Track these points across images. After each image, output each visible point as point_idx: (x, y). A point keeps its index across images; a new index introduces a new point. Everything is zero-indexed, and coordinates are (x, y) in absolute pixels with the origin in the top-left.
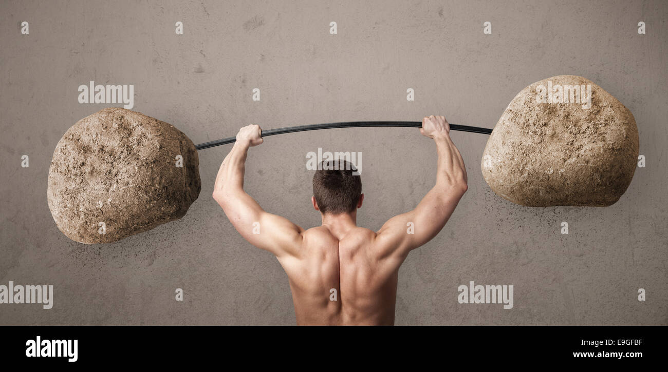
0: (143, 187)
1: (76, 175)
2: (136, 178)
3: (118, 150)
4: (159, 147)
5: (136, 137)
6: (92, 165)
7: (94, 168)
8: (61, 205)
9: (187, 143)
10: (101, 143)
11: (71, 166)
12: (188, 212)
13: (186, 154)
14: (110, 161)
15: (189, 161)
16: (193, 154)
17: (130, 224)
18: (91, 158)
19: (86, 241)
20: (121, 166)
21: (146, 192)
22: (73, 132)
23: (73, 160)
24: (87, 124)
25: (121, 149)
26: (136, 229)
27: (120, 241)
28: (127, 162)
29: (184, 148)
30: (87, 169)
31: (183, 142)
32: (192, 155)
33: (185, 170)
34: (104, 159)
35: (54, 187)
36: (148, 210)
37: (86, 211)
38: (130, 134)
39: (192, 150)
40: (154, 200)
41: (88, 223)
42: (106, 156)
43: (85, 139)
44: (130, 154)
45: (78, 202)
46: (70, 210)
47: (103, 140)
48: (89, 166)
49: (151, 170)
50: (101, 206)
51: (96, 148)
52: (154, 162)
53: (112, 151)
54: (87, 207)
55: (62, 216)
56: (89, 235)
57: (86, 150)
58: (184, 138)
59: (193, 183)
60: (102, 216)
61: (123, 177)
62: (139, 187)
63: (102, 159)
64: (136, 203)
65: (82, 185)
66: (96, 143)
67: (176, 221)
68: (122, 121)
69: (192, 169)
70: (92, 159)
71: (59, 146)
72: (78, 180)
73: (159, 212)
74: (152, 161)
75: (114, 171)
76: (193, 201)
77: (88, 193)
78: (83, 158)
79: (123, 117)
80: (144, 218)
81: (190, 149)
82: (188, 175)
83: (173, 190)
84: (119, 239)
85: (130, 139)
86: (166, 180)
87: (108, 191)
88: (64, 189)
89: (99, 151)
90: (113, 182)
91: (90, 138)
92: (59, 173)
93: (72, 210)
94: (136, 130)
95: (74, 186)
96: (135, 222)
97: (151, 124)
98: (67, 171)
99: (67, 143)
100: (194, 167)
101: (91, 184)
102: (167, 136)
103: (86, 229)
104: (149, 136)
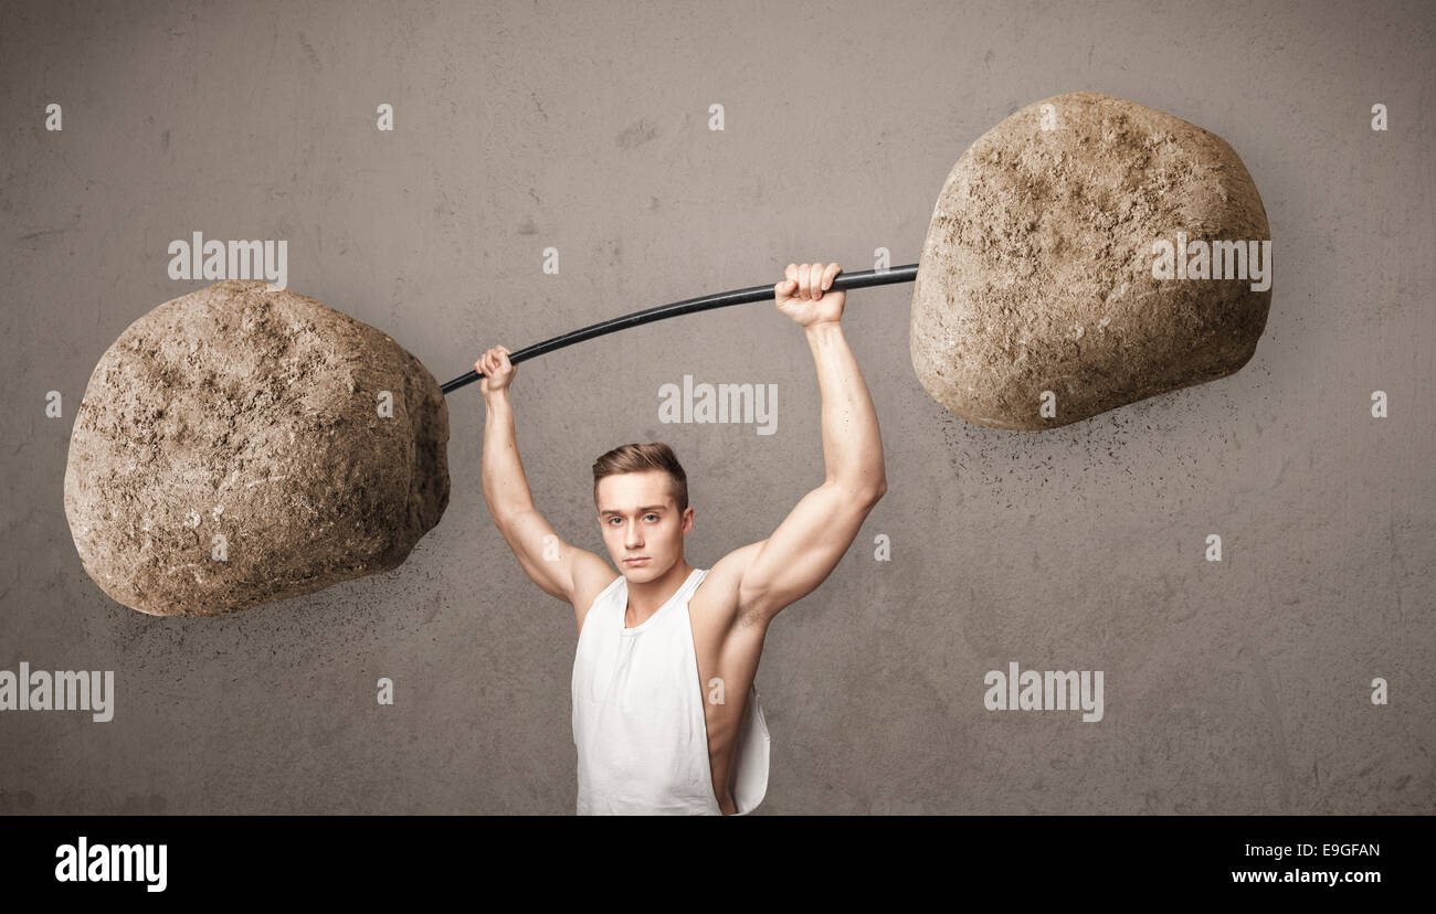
0: (305, 483)
1: (140, 441)
2: (289, 460)
3: (250, 387)
4: (351, 389)
5: (296, 359)
6: (181, 420)
7: (186, 427)
8: (97, 512)
9: (422, 383)
10: (208, 367)
11: (129, 418)
12: (412, 557)
13: (419, 411)
14: (229, 412)
15: (425, 429)
16: (435, 412)
17: (265, 575)
18: (180, 400)
19: (152, 608)
20: (253, 427)
21: (312, 498)
22: (140, 333)
23: (135, 402)
24: (178, 315)
25: (258, 386)
26: (277, 588)
27: (236, 615)
28: (270, 420)
29: (415, 396)
30: (169, 428)
31: (413, 383)
32: (432, 416)
33: (414, 451)
34: (212, 407)
35: (83, 466)
36: (312, 542)
37: (157, 533)
38: (283, 350)
39: (433, 401)
40: (331, 518)
41: (161, 564)
42: (219, 399)
43: (171, 354)
44: (279, 398)
45: (139, 507)
46: (119, 527)
47: (216, 358)
48: (176, 419)
49: (327, 444)
50: (196, 524)
51: (195, 376)
52: (338, 424)
53: (236, 387)
54: (162, 522)
55: (97, 540)
56: (158, 594)
57: (170, 379)
58: (417, 370)
59: (431, 482)
60: (197, 548)
61: (258, 455)
62: (295, 483)
63: (207, 405)
64: (285, 522)
65: (152, 467)
66: (197, 366)
67: (381, 578)
68: (267, 315)
69: (430, 450)
70: (184, 403)
71: (105, 364)
72: (145, 453)
73: (339, 551)
74: (333, 421)
75: (235, 440)
76: (426, 528)
77: (167, 487)
78: (160, 400)
79: (268, 305)
80: (301, 563)
81: (430, 400)
82: (419, 462)
83: (379, 498)
84: (234, 609)
85: (283, 362)
86: (362, 472)
87: (216, 488)
88: (106, 472)
89: (202, 386)
90: (231, 465)
91: (182, 349)
92: (99, 433)
93: (122, 526)
94: (300, 341)
95: (133, 468)
96: (279, 570)
97: (338, 328)
98: (119, 430)
99: (126, 360)
100: (435, 444)
101: (176, 466)
102: (375, 362)
103: (153, 578)
104: (331, 359)
